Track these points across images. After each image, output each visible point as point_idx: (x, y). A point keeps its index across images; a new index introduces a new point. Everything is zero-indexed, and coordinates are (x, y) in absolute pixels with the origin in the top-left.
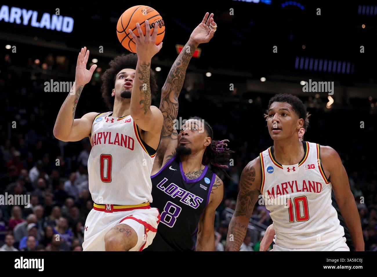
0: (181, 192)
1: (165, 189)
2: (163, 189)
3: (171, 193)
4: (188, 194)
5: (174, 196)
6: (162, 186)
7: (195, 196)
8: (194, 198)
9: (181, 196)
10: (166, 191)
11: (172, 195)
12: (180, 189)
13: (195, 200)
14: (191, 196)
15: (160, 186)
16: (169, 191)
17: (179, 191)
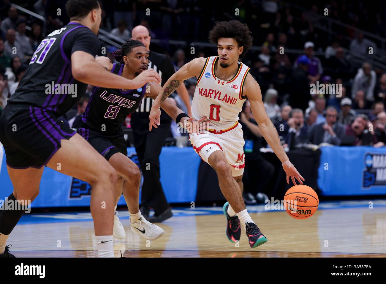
0: (119, 99)
1: (106, 99)
2: (105, 98)
3: (111, 101)
4: (124, 100)
5: (113, 102)
6: (104, 96)
7: (130, 101)
8: (128, 102)
9: (119, 101)
10: (107, 100)
11: (112, 102)
12: (118, 97)
13: (130, 103)
14: (127, 101)
15: (103, 96)
16: (110, 99)
17: (117, 99)
